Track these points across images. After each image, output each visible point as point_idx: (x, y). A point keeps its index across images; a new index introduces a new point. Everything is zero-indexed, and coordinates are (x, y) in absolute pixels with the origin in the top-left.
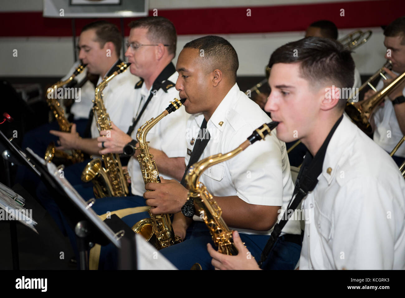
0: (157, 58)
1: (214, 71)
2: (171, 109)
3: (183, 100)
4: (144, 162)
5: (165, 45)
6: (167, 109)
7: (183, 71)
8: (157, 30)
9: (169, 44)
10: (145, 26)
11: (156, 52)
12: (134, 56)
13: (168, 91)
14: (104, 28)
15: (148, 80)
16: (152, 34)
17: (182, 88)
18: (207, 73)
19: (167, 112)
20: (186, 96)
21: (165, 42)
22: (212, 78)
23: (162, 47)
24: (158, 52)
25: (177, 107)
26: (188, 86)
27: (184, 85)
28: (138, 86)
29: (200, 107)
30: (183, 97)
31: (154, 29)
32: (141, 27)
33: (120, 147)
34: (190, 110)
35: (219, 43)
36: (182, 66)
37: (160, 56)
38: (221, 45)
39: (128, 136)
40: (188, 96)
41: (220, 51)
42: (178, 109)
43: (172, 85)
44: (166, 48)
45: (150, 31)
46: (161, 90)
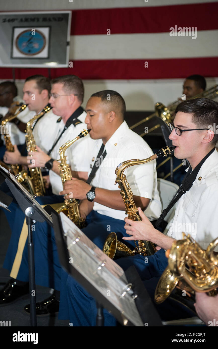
0: (70, 104)
1: (110, 112)
2: (81, 136)
3: (89, 131)
4: (63, 169)
5: (75, 95)
6: (79, 136)
7: (90, 112)
8: (69, 85)
9: (78, 94)
10: (61, 82)
11: (69, 100)
12: (55, 103)
13: (77, 126)
14: (42, 80)
15: (64, 118)
16: (66, 88)
17: (89, 122)
18: (105, 113)
19: (79, 137)
20: (91, 128)
21: (76, 93)
22: (109, 117)
23: (73, 96)
24: (71, 99)
25: (85, 135)
26: (92, 121)
27: (90, 120)
28: (59, 121)
29: (100, 135)
30: (89, 128)
31: (67, 84)
32: (59, 83)
33: (42, 163)
34: (93, 137)
35: (114, 95)
36: (89, 108)
37: (72, 102)
38: (115, 96)
39: (47, 156)
40: (93, 128)
41: (115, 99)
42: (86, 135)
43: (79, 122)
44: (76, 97)
45: (65, 85)
46: (72, 125)
